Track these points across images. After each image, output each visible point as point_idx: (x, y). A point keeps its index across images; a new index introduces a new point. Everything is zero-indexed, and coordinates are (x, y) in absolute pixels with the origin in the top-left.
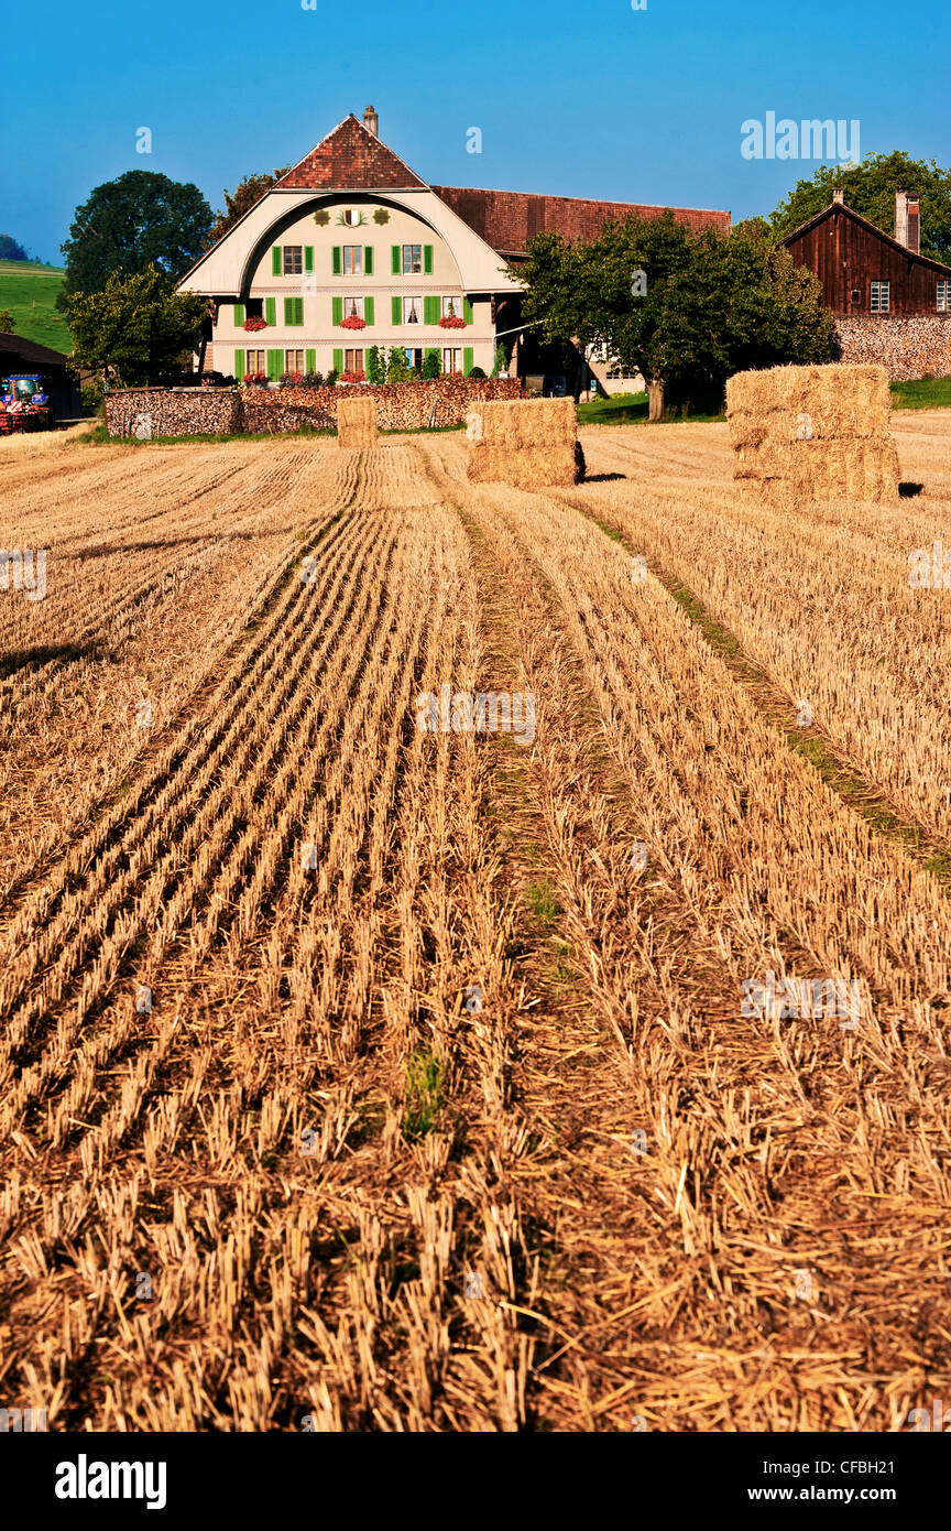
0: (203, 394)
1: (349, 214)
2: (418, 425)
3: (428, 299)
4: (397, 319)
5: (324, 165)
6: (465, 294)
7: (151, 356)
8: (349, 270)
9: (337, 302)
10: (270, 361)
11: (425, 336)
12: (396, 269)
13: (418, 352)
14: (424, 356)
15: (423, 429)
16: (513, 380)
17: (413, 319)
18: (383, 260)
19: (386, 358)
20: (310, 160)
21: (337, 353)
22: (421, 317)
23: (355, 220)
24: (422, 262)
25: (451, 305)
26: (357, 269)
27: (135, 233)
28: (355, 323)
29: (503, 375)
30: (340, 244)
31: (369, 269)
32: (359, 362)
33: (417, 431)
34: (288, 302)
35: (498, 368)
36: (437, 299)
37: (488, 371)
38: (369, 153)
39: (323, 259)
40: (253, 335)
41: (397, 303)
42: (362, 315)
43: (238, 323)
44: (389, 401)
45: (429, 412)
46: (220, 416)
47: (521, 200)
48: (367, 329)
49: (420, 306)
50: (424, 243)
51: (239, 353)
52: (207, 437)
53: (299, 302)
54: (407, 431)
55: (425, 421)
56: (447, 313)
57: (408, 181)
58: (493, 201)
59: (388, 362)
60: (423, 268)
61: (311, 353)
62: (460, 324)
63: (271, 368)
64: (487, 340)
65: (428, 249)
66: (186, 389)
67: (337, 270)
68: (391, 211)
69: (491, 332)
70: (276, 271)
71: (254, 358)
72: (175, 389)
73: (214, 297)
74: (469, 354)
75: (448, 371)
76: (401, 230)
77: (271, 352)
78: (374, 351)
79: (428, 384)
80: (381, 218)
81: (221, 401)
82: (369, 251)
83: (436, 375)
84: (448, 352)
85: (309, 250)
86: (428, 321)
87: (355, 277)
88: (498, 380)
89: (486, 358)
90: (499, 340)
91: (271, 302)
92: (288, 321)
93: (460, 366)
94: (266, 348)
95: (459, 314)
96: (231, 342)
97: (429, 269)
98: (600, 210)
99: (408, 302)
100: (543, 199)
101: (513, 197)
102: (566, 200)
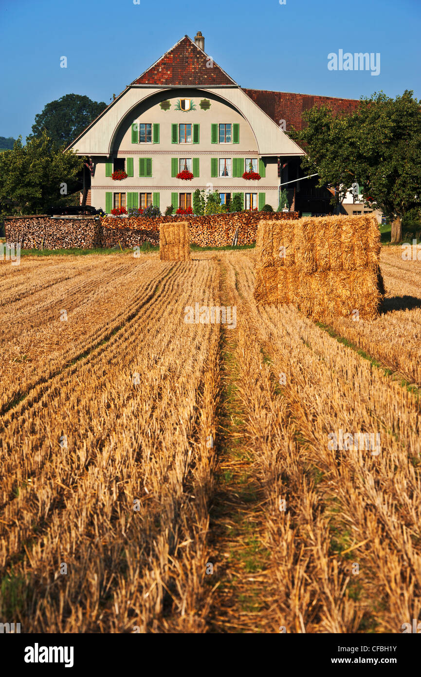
0: (74, 220)
1: (183, 103)
2: (225, 244)
3: (235, 160)
4: (214, 173)
5: (167, 70)
6: (260, 156)
7: (43, 194)
8: (183, 140)
9: (174, 161)
10: (129, 201)
11: (233, 184)
12: (214, 140)
13: (228, 195)
14: (232, 197)
15: (229, 247)
16: (293, 213)
17: (226, 174)
18: (206, 133)
19: (205, 199)
20: (158, 65)
21: (174, 195)
22: (230, 173)
23: (187, 107)
24: (232, 136)
25: (251, 165)
26: (188, 140)
27: (70, 130)
28: (186, 175)
29: (285, 210)
30: (177, 122)
31: (196, 140)
32: (188, 201)
33: (224, 249)
34: (142, 161)
35: (282, 206)
36: (241, 160)
37: (275, 209)
38: (198, 62)
39: (166, 133)
40: (118, 183)
41: (214, 162)
42: (191, 170)
43: (108, 175)
44: (205, 227)
45: (233, 235)
46: (86, 236)
47: (298, 98)
48: (195, 179)
49: (230, 163)
50: (233, 122)
51: (108, 194)
52: (74, 251)
53: (149, 161)
54: (217, 248)
55: (230, 241)
56: (248, 169)
57: (224, 81)
58: (280, 98)
59: (206, 200)
60: (232, 139)
61: (157, 195)
62: (256, 177)
63: (129, 205)
64: (275, 188)
65: (236, 127)
66: (62, 217)
67: (174, 140)
68: (212, 102)
69: (278, 182)
70: (134, 140)
71: (118, 198)
72: (55, 217)
73: (92, 157)
74: (262, 197)
75: (248, 208)
76: (218, 113)
77: (130, 194)
78: (197, 193)
79: (233, 215)
80: (205, 106)
81: (87, 226)
82: (196, 127)
83: (239, 209)
84: (248, 196)
85: (157, 126)
86: (235, 175)
87: (188, 144)
88: (282, 213)
89: (274, 199)
90: (282, 188)
91: (131, 161)
92: (142, 174)
93: (256, 205)
94: (127, 191)
95: (256, 170)
96: (103, 187)
97: (236, 140)
98: (350, 105)
99: (222, 162)
100: (313, 97)
101: (293, 96)
102: (328, 98)
